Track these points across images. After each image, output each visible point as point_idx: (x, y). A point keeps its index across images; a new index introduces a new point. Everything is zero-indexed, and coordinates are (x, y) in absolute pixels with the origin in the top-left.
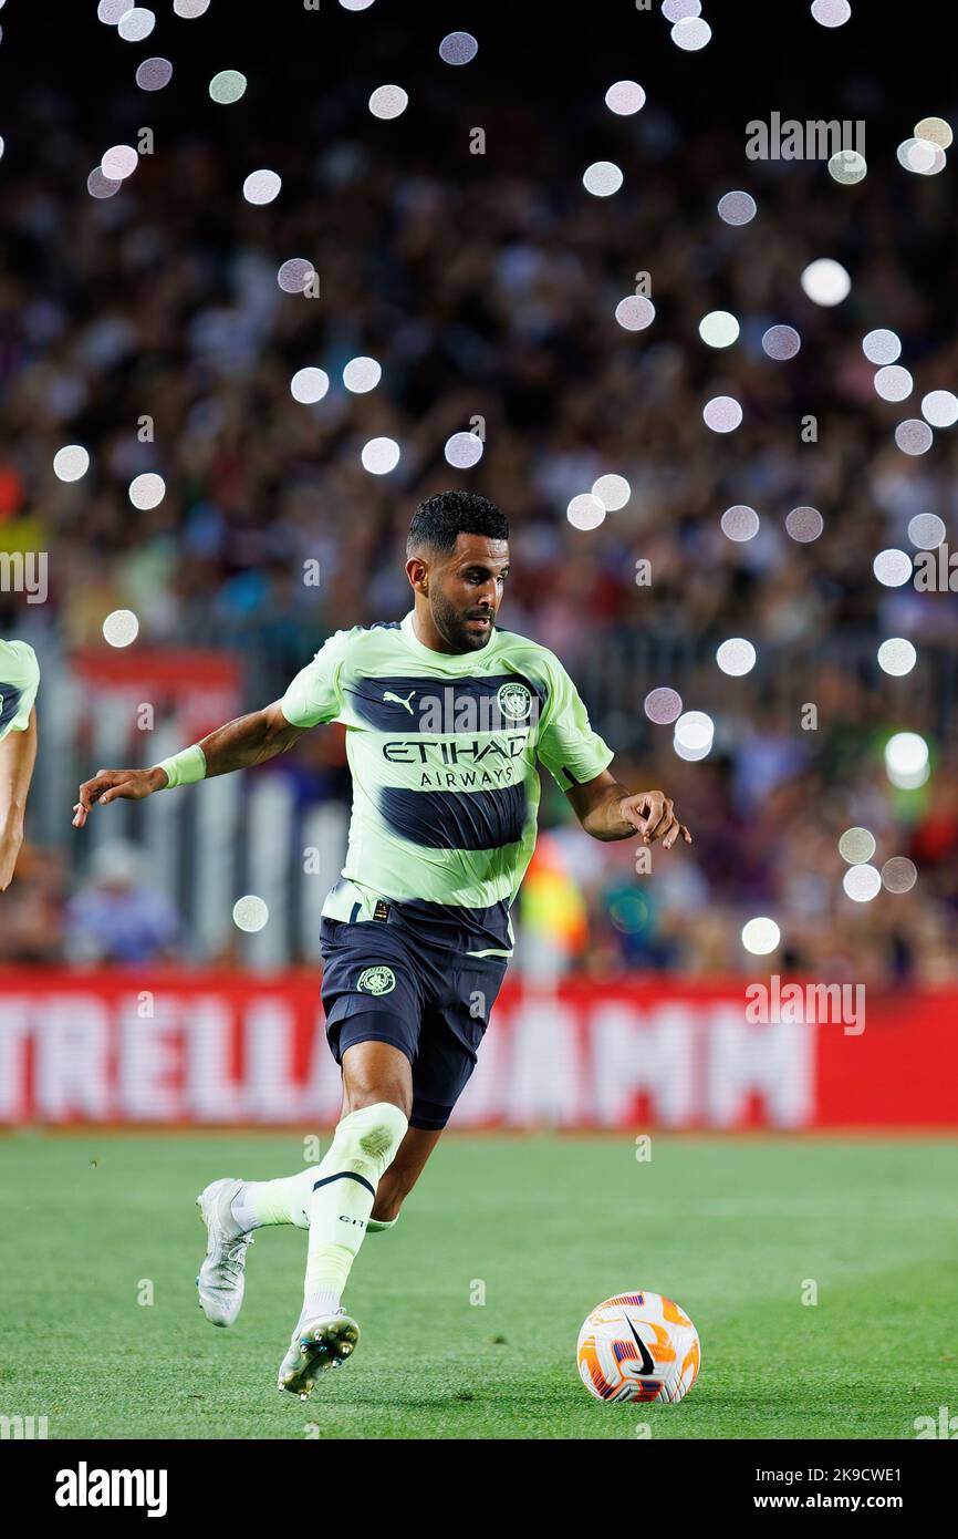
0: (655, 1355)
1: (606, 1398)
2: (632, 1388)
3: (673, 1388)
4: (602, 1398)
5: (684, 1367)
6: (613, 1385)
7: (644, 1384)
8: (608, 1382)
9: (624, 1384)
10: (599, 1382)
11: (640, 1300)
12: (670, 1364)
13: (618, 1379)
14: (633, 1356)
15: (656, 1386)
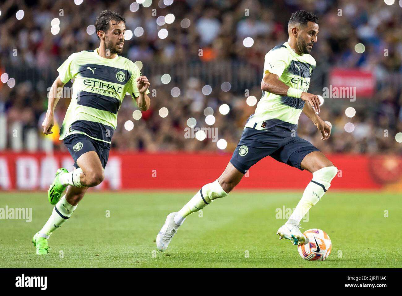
0: (321, 247)
1: (305, 257)
2: (313, 255)
3: (324, 256)
4: (304, 257)
5: (328, 251)
6: (308, 254)
7: (317, 255)
8: (307, 253)
9: (311, 254)
10: (304, 253)
11: (318, 232)
12: (324, 250)
13: (310, 253)
14: (315, 247)
15: (320, 255)
